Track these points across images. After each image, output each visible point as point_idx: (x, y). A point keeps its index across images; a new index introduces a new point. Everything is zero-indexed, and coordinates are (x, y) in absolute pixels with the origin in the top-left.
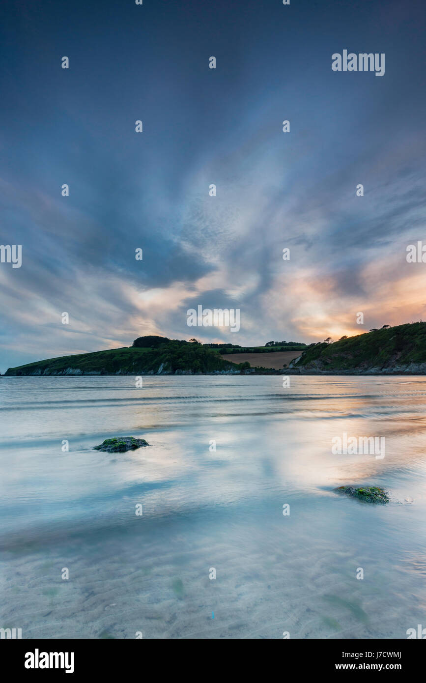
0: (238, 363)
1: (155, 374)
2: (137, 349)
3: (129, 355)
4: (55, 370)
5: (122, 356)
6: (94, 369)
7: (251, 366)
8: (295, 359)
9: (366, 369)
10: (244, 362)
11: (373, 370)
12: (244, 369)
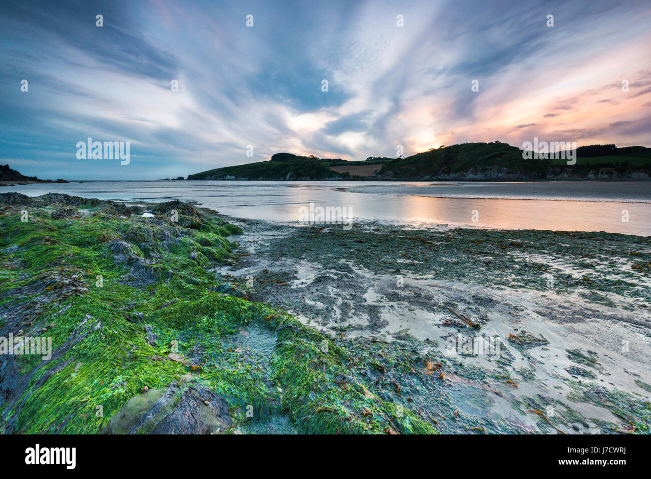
0: (341, 172)
1: (285, 180)
2: (274, 163)
3: (267, 167)
4: (218, 177)
5: (262, 167)
6: (244, 176)
7: (351, 175)
8: (377, 170)
9: (422, 177)
10: (345, 172)
11: (425, 178)
12: (346, 177)
